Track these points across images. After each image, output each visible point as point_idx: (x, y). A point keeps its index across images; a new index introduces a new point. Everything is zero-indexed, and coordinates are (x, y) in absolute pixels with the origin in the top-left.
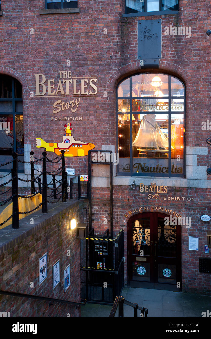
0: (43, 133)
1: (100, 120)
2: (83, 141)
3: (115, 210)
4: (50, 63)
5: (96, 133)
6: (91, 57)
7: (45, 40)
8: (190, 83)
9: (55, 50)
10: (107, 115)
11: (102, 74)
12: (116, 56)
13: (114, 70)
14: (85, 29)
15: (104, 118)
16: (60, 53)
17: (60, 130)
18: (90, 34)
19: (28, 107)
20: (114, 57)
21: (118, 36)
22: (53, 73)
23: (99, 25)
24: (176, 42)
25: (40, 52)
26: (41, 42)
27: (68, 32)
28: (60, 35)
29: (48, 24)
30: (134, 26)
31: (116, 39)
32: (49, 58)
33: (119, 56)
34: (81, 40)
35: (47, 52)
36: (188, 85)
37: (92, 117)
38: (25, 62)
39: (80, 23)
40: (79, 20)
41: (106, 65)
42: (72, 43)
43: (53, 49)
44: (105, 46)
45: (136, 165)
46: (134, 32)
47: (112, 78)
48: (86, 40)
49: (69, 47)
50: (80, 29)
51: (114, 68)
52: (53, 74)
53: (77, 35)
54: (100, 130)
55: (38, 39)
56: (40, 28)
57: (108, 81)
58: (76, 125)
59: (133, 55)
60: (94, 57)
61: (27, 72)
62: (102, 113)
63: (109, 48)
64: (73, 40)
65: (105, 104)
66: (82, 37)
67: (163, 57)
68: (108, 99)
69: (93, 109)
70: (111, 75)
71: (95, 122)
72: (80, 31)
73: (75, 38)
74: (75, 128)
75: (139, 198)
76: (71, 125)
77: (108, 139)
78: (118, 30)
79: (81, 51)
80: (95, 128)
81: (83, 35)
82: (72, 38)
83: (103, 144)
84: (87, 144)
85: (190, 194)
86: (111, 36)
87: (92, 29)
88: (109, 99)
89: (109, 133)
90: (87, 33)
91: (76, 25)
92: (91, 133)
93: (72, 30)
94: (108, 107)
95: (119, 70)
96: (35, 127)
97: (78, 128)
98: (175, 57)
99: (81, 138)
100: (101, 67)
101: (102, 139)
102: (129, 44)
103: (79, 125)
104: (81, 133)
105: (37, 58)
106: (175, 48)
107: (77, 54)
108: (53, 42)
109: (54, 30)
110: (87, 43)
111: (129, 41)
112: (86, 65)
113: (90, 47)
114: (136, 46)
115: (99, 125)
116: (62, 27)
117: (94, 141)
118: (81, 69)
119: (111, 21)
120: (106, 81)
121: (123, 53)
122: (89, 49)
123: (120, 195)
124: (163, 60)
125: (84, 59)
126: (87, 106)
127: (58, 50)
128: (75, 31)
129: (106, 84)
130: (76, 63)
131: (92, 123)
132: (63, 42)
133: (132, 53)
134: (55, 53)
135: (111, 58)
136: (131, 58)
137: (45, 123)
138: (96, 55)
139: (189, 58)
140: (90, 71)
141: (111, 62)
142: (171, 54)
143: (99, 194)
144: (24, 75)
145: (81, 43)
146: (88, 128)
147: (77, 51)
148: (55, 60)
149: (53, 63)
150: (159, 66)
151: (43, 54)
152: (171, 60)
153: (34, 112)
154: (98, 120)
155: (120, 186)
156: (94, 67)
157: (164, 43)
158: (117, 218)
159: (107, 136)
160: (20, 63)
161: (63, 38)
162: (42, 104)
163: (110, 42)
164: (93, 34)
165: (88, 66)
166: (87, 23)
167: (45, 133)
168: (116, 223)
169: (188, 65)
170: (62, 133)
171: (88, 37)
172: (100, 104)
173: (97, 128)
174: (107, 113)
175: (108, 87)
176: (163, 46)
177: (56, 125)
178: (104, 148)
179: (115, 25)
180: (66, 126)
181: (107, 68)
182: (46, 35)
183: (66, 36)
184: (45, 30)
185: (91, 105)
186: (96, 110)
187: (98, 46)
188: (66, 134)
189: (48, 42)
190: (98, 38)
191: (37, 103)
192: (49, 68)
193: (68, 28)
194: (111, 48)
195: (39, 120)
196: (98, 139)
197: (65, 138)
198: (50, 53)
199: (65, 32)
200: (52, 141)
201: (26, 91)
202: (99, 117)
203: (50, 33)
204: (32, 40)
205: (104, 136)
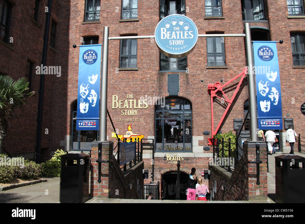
1: (147, 123)
2: (137, 134)
3: (155, 171)
4: (121, 93)
5: (145, 130)
6: (143, 91)
7: (119, 82)
8: (194, 104)
9: (124, 87)
10: (151, 120)
12: (156, 91)
14: (140, 77)
15: (149, 122)
16: (127, 89)
17: (125, 128)
18: (143, 80)
20: (155, 91)
21: (157, 81)
23: (148, 75)
24: (187, 85)
25: (116, 88)
26: (117, 83)
27: (131, 78)
28: (127, 80)
29: (121, 74)
30: (165, 77)
31: (156, 82)
32: (121, 91)
33: (158, 90)
34: (138, 83)
35: (120, 88)
36: (193, 105)
39: (138, 74)
40: (137, 73)
41: (151, 95)
42: (133, 84)
43: (123, 87)
44: (151, 85)
45: (166, 146)
46: (165, 79)
48: (141, 83)
49: (132, 86)
50: (138, 77)
51: (155, 96)
53: (136, 80)
54: (147, 128)
55: (115, 82)
56: (117, 76)
58: (134, 126)
59: (165, 90)
60: (145, 91)
62: (148, 119)
63: (153, 87)
64: (134, 82)
65: (150, 114)
66: (139, 81)
67: (180, 92)
69: (143, 117)
71: (144, 124)
72: (138, 78)
73: (135, 81)
74: (133, 127)
75: (168, 164)
76: (131, 125)
77: (151, 133)
78: (157, 78)
79: (138, 88)
80: (144, 127)
81: (139, 80)
82: (134, 81)
83: (148, 135)
84: (140, 135)
85: (195, 161)
86: (154, 81)
87: (144, 77)
88: (152, 112)
89: (152, 130)
90: (141, 79)
91: (136, 75)
92: (142, 130)
93: (133, 78)
94: (152, 116)
97: (135, 127)
98: (186, 91)
99: (136, 132)
100: (148, 96)
101: (148, 133)
102: (163, 85)
104: (136, 129)
105: (114, 91)
106: (186, 87)
107: (135, 89)
108: (123, 83)
109: (124, 77)
110: (141, 84)
111: (163, 84)
112: (140, 95)
113: (143, 86)
114: (166, 86)
115: (146, 125)
116: (128, 76)
117: (143, 134)
118: (138, 97)
119: (154, 74)
121: (160, 89)
122: (142, 87)
123: (157, 163)
124: (181, 93)
125: (139, 92)
127: (126, 87)
128: (135, 78)
130: (135, 94)
132: (129, 83)
133: (165, 89)
134: (124, 88)
135: (154, 91)
136: (164, 92)
137: (117, 124)
138: (146, 89)
139: (193, 92)
141: (153, 94)
142: (184, 90)
143: (146, 162)
145: (138, 84)
146: (141, 127)
147: (136, 88)
149: (123, 93)
150: (178, 96)
151: (118, 89)
152: (185, 93)
154: (146, 123)
155: (157, 157)
156: (144, 96)
157: (181, 85)
158: (156, 175)
159: (151, 131)
161: (129, 81)
162: (116, 115)
163: (153, 84)
164: (145, 80)
166: (142, 74)
168: (155, 178)
169: (193, 96)
170: (126, 129)
171: (142, 81)
173: (146, 127)
176: (180, 86)
177: (123, 126)
178: (149, 137)
179: (156, 76)
180: (128, 126)
182: (120, 80)
183: (130, 80)
184: (119, 78)
185: (142, 115)
186: (145, 117)
187: (147, 85)
188: (128, 130)
189: (120, 83)
190: (147, 82)
193: (132, 77)
194: (154, 86)
196: (146, 133)
197: (127, 132)
198: (122, 88)
199: (130, 79)
200: (120, 134)
202: (147, 121)
203: (122, 79)
204: (112, 82)
205: (149, 131)
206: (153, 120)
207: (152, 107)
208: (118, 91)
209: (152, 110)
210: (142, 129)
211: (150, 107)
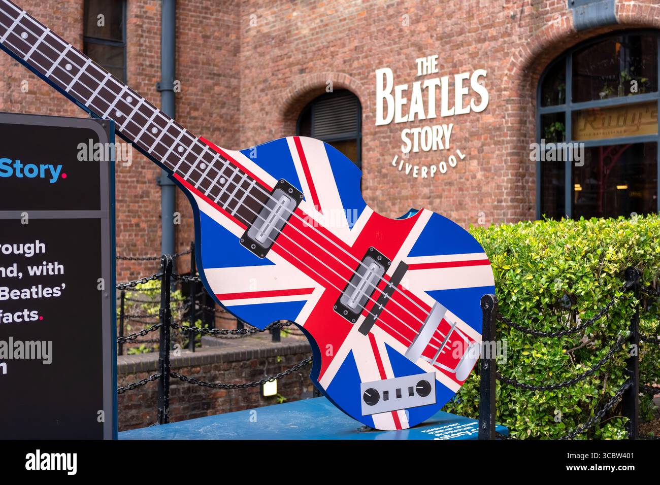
0: (390, 204)
1: (490, 170)
4: (404, 51)
5: (480, 201)
6: (474, 23)
7: (398, 5)
9: (413, 22)
10: (503, 155)
11: (494, 59)
12: (522, 12)
13: (518, 45)
15: (497, 164)
16: (422, 27)
19: (368, 150)
20: (518, 16)
22: (409, 71)
25: (390, 33)
26: (391, 11)
32: (403, 41)
33: (528, 10)
35: (401, 30)
37: (474, 163)
38: (366, 57)
41: (502, 37)
47: (513, 64)
51: (518, 42)
52: (409, 75)
54: (489, 195)
57: (506, 75)
59: (558, 3)
60: (480, 22)
61: (369, 77)
62: (493, 153)
65: (499, 129)
68: (504, 117)
69: (477, 143)
70: (512, 59)
71: (480, 175)
77: (504, 214)
79: (458, 15)
80: (479, 187)
88: (506, 118)
89: (506, 201)
94: (505, 135)
95: (528, 44)
96: (378, 193)
97: (449, 191)
100: (493, 44)
101: (493, 216)
103: (451, 184)
104: (453, 201)
105: (385, 45)
112: (464, 44)
118: (457, 56)
120: (501, 75)
121: (536, 1)
125: (462, 31)
126: (466, 139)
127: (418, 21)
129: (502, 81)
130: (447, 43)
131: (474, 177)
134: (413, 28)
135: (513, 18)
136: (553, 11)
138: (484, 17)
140: (473, 56)
141: (511, 29)
144: (363, 84)
146: (467, 189)
147: (450, 16)
148: (413, 45)
149: (410, 50)
150: (618, 17)
151: (395, 34)
153: (378, 160)
154: (485, 170)
156: (479, 45)
159: (502, 208)
160: (360, 60)
162: (390, 143)
165: (469, 44)
167: (394, 204)
172: (490, 130)
173: (484, 189)
174: (504, 151)
175: (505, 89)
177: (411, 186)
181: (505, 42)
185: (472, 135)
186: (483, 145)
189: (403, 9)
191: (382, 140)
192: (403, 63)
195: (385, 176)
201: (367, 117)
202: (488, 163)
205: (495, 208)
206: (511, 154)
207: (506, 93)
208: (395, 43)
209: (507, 110)
210: (472, 201)
211: (499, 96)
